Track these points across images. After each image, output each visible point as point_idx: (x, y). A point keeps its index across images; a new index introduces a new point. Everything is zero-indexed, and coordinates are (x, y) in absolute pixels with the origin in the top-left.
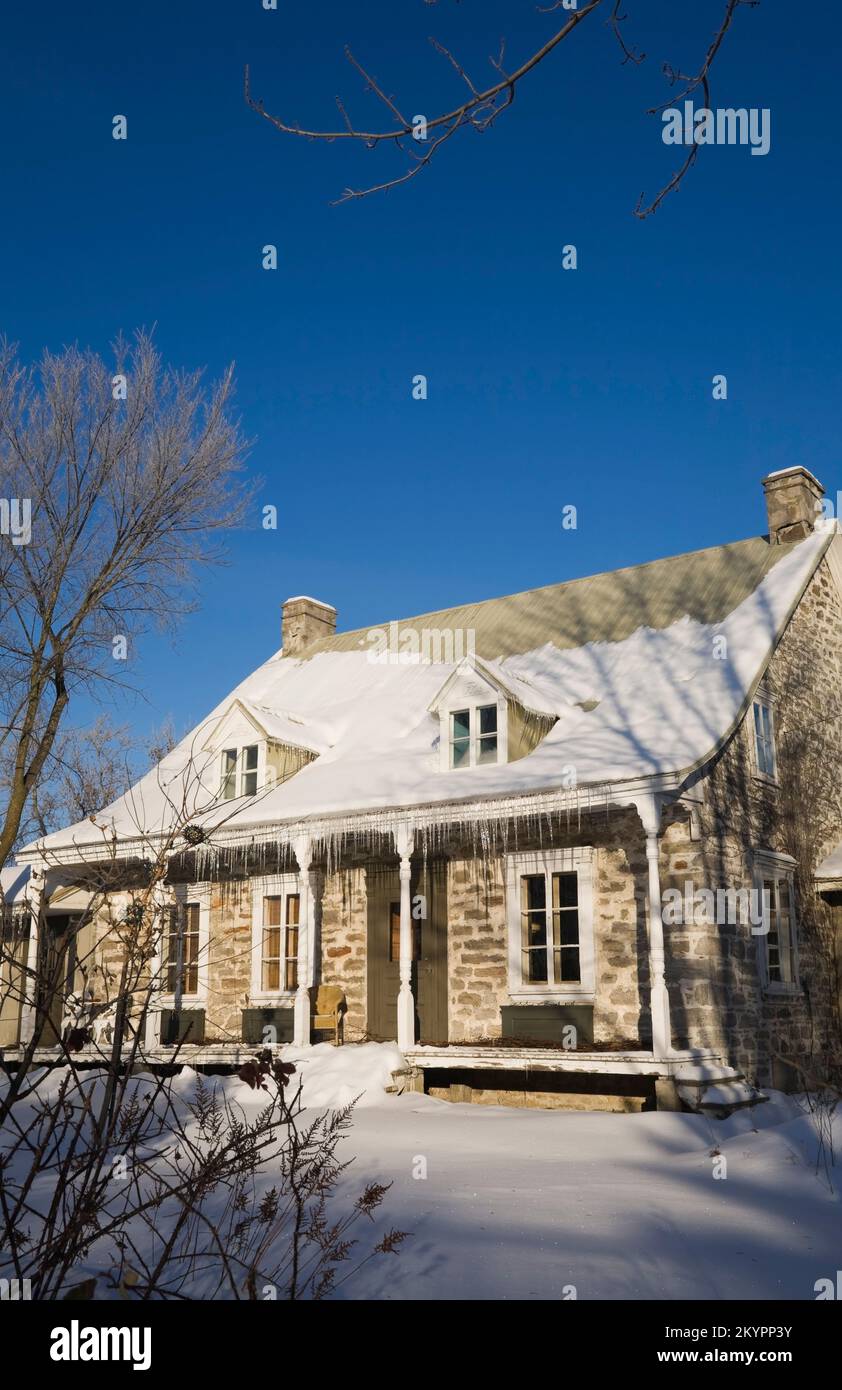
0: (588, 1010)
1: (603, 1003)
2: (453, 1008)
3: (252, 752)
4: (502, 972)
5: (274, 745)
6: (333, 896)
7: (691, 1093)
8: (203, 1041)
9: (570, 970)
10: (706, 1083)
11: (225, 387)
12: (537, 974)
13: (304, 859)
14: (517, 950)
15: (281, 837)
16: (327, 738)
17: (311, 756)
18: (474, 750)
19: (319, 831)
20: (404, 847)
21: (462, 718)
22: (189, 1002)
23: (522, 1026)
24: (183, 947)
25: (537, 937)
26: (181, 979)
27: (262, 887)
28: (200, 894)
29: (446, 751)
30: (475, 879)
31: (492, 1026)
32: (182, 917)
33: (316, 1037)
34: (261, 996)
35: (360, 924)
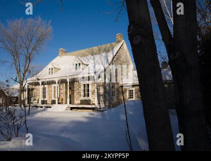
0: (90, 100)
1: (92, 100)
2: (75, 100)
3: (52, 69)
4: (80, 96)
5: (55, 68)
6: (61, 87)
7: (99, 109)
8: (47, 104)
9: (88, 96)
10: (100, 108)
11: (50, 22)
12: (85, 96)
13: (57, 82)
14: (82, 93)
15: (54, 79)
16: (62, 67)
17: (60, 69)
18: (78, 69)
19: (58, 79)
20: (68, 81)
21: (76, 65)
22: (45, 99)
23: (83, 102)
24: (44, 93)
25: (85, 92)
26: (44, 96)
27: (53, 85)
28: (46, 86)
29: (75, 69)
30: (78, 85)
31: (79, 102)
32: (44, 89)
33: (59, 103)
34: (53, 99)
35: (64, 90)
